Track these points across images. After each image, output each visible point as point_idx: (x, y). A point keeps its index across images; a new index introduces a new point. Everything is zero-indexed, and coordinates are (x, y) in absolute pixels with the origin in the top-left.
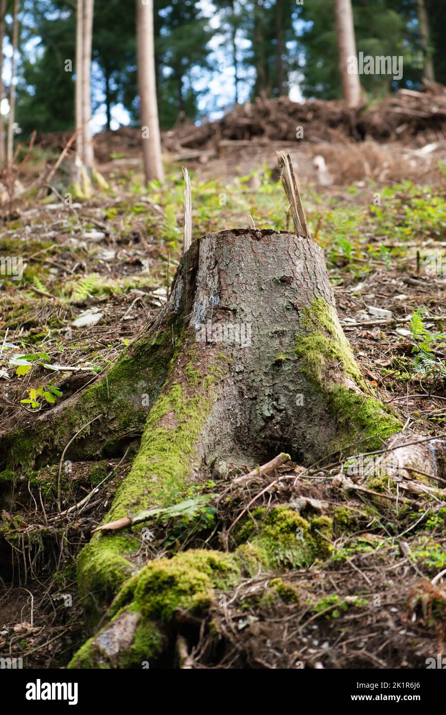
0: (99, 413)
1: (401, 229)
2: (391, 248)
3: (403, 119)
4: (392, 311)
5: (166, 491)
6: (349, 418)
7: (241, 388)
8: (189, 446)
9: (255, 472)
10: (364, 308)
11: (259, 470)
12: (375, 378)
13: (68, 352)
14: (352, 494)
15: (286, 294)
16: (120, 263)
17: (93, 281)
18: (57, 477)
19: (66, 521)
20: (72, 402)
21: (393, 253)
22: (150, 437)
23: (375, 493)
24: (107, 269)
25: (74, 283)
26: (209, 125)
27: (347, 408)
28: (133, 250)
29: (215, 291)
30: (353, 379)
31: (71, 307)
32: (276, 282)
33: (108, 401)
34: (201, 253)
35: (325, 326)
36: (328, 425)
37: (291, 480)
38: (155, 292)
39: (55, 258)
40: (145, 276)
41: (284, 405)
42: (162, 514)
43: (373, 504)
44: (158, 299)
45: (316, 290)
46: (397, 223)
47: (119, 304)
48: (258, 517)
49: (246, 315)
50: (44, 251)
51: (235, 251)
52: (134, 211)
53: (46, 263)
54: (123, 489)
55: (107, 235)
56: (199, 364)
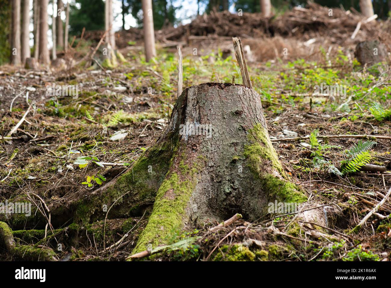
0: (128, 190)
1: (300, 86)
2: (295, 97)
3: (296, 25)
4: (298, 133)
5: (170, 235)
6: (276, 194)
7: (212, 176)
8: (182, 209)
9: (221, 224)
10: (281, 131)
11: (223, 224)
12: (290, 170)
13: (109, 155)
14: (279, 237)
15: (239, 121)
16: (136, 105)
17: (120, 115)
18: (103, 227)
19: (109, 253)
20: (112, 183)
21: (295, 100)
22: (159, 204)
23: (293, 237)
24: (129, 107)
25: (109, 116)
26: (183, 27)
27: (275, 188)
28: (143, 97)
29: (197, 119)
30: (278, 171)
31: (109, 129)
32: (233, 114)
33: (133, 183)
34: (189, 97)
35: (261, 140)
36: (263, 198)
37: (243, 229)
38: (158, 121)
39: (98, 101)
40: (150, 112)
41: (237, 186)
42: (167, 249)
43: (291, 243)
44: (159, 125)
45: (256, 119)
46: (297, 83)
47: (137, 128)
48: (224, 250)
49: (215, 133)
50: (91, 97)
51: (209, 95)
52: (143, 75)
53: (92, 104)
54: (144, 234)
55: (128, 88)
56: (188, 161)
